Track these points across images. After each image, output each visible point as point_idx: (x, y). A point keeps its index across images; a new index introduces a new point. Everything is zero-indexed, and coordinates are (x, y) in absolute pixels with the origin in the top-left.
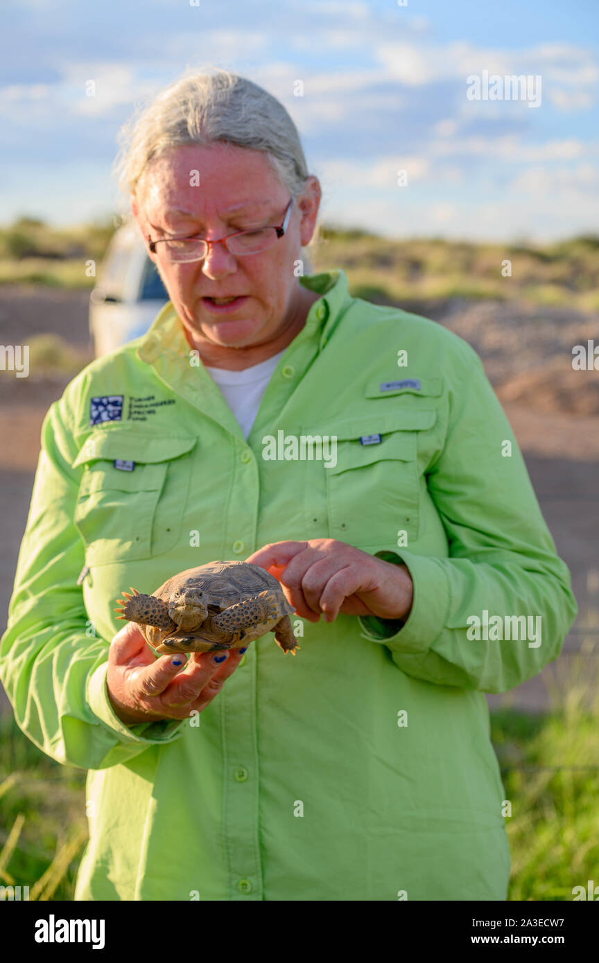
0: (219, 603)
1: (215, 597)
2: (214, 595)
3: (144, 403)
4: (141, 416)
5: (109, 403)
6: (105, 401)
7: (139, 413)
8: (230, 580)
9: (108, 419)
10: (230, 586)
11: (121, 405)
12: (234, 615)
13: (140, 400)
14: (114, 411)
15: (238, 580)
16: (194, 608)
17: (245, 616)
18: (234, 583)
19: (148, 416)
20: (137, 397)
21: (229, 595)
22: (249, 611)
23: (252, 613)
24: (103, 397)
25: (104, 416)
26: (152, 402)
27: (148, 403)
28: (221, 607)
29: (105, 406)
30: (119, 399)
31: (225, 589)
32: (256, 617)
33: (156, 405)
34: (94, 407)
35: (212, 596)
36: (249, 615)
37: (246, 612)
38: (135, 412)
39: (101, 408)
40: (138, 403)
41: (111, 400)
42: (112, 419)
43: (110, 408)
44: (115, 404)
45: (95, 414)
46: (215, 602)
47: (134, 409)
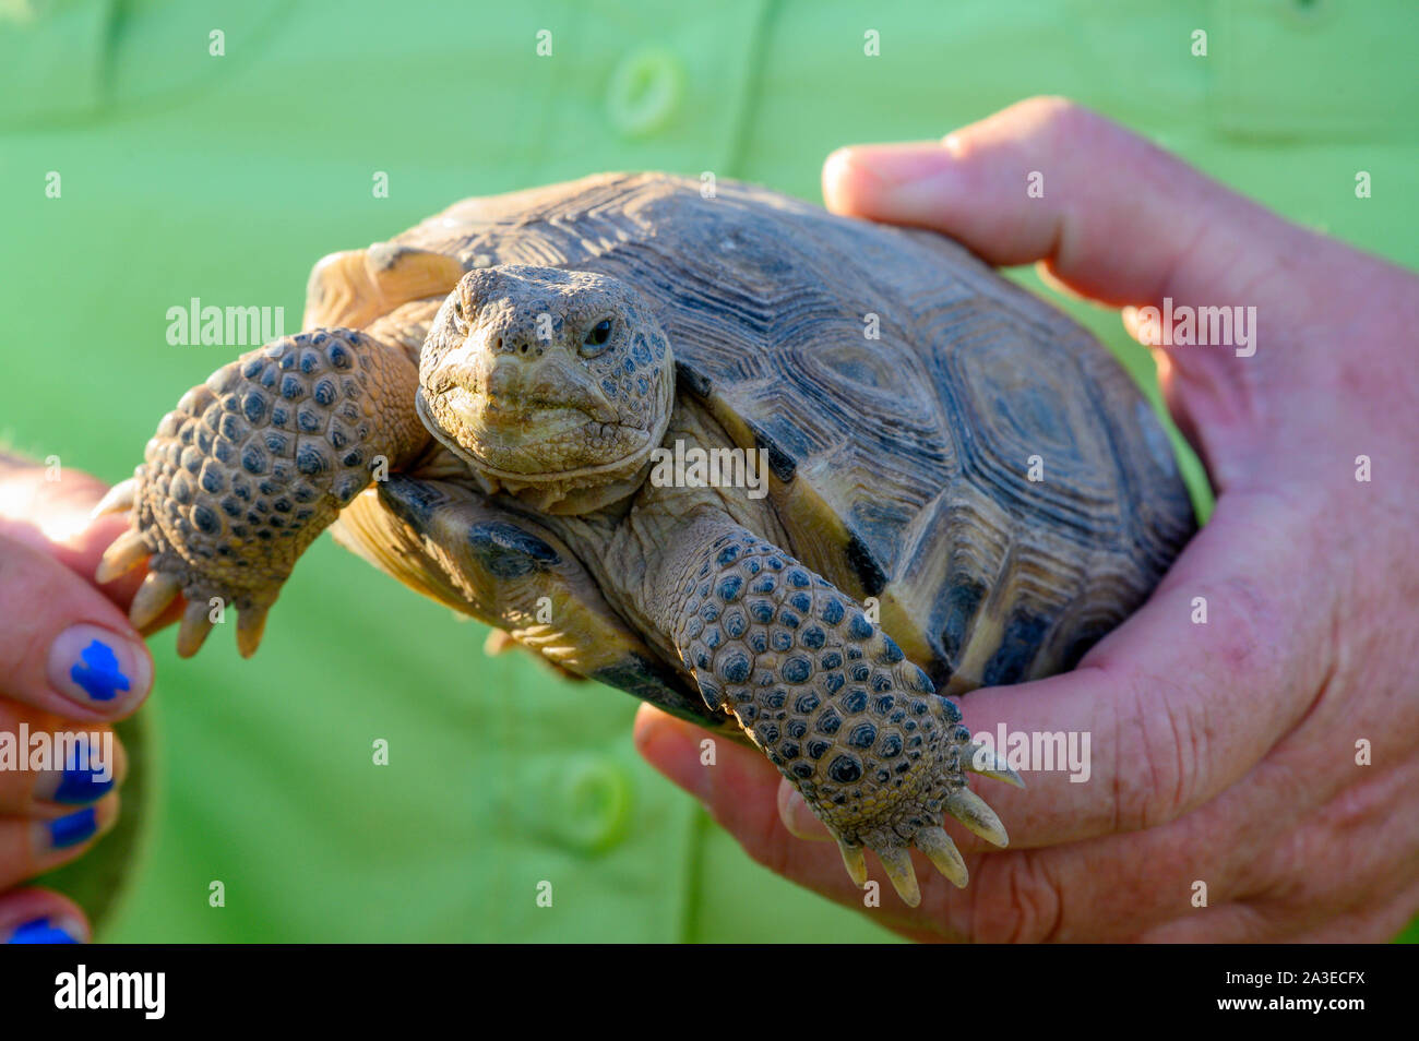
0: (802, 452)
1: (803, 402)
2: (805, 390)
8: (944, 373)
10: (921, 402)
12: (815, 640)
15: (983, 400)
16: (539, 415)
17: (834, 703)
18: (953, 397)
21: (887, 444)
22: (870, 717)
23: (865, 740)
28: (800, 473)
31: (886, 394)
32: (847, 773)
35: (793, 392)
36: (851, 722)
37: (858, 704)
46: (786, 432)
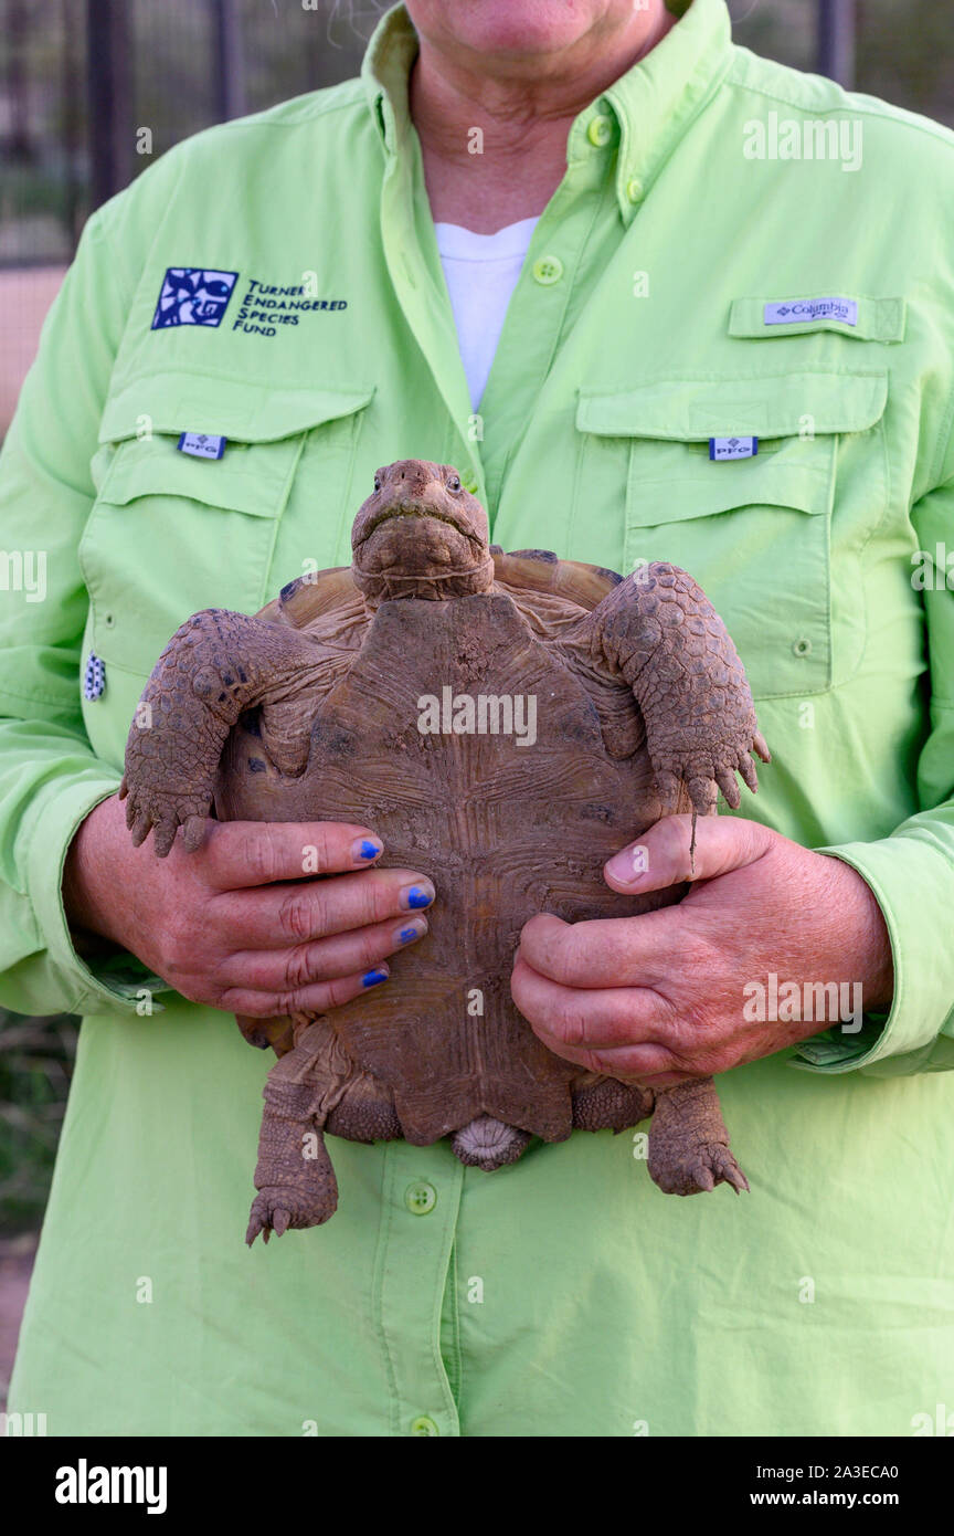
3: (279, 299)
4: (265, 324)
5: (202, 284)
6: (195, 278)
7: (262, 317)
9: (191, 319)
11: (229, 294)
13: (273, 290)
14: (208, 302)
19: (279, 326)
20: (268, 282)
24: (194, 271)
25: (185, 312)
26: (296, 299)
27: (288, 299)
29: (192, 290)
30: (229, 280)
33: (305, 306)
34: (168, 290)
38: (254, 314)
39: (183, 294)
40: (268, 297)
41: (209, 278)
42: (199, 320)
43: (203, 295)
44: (215, 288)
45: (167, 303)
47: (252, 308)
